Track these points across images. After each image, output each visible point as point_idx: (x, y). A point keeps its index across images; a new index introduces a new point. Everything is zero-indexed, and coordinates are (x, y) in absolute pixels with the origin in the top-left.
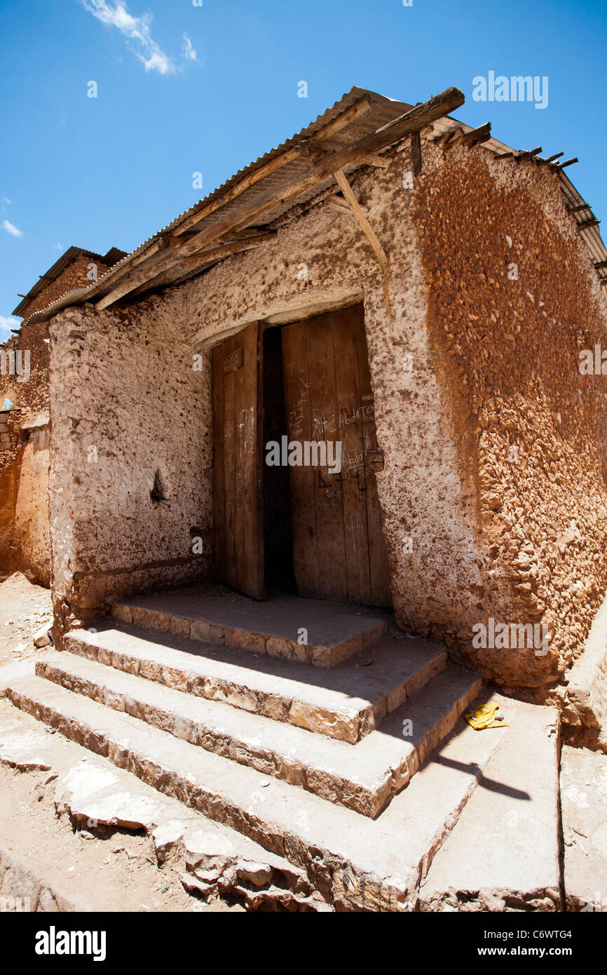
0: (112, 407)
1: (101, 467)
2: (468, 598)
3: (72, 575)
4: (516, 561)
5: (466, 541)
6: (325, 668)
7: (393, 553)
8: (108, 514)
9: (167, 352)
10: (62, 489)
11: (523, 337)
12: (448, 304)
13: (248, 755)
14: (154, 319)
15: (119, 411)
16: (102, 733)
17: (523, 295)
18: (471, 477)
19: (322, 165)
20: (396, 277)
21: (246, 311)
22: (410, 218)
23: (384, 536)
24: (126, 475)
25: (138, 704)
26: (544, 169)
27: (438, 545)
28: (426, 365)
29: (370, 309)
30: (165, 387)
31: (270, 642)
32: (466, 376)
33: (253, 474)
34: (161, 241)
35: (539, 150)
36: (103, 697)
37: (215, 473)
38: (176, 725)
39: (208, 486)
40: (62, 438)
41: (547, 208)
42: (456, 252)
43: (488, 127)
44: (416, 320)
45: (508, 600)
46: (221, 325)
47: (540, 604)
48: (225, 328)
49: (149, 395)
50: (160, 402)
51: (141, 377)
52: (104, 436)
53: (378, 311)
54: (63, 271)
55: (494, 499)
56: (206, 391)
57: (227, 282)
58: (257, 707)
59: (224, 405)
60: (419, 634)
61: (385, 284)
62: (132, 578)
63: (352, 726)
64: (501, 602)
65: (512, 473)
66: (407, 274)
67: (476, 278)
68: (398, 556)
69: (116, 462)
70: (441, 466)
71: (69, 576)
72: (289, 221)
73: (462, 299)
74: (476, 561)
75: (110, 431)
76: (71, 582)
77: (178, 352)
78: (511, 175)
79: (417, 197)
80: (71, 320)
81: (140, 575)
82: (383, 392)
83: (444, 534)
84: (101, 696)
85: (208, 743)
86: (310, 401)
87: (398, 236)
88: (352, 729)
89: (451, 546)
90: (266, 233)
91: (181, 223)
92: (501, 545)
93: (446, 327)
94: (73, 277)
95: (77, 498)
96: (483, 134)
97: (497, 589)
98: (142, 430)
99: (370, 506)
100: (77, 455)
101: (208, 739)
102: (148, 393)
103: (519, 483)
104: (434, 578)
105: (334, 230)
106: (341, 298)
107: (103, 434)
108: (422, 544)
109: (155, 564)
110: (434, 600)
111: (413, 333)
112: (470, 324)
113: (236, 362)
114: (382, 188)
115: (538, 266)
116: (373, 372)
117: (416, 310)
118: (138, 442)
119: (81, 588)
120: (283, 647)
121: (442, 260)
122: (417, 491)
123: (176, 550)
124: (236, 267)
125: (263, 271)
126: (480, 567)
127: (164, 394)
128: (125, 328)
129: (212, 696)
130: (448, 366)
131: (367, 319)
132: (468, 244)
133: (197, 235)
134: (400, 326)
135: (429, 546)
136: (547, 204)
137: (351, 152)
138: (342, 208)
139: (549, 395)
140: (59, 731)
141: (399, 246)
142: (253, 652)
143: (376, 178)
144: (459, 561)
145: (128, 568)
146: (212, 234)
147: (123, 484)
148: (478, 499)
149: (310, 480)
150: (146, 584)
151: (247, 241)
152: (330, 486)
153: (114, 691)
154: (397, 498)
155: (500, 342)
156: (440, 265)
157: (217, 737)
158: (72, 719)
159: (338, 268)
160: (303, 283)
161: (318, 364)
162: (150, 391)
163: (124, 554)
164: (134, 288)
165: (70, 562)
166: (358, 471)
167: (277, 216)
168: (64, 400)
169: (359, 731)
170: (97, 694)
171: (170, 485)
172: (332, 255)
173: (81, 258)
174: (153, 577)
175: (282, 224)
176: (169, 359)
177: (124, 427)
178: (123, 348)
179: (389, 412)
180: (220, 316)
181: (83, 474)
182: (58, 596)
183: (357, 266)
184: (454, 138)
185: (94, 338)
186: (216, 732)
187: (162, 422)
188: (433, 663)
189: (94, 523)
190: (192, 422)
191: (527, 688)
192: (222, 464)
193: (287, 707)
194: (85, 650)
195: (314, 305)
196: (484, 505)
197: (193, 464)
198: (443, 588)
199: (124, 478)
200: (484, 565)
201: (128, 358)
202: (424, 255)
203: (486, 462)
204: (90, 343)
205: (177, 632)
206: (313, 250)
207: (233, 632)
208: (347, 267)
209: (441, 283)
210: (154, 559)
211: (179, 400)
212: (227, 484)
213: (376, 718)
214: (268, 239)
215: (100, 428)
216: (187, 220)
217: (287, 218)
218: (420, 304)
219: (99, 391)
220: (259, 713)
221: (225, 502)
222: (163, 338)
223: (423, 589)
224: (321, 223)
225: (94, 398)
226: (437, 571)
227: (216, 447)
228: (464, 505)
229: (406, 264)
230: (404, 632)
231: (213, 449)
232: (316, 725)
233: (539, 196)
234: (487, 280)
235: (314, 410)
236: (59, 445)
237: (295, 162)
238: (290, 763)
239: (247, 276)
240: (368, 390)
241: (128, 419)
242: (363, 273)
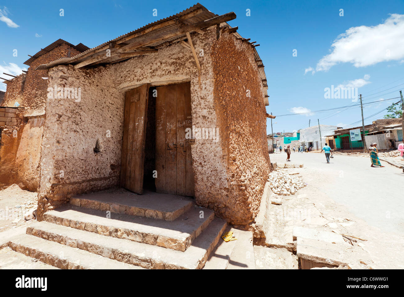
0: (79, 111)
1: (71, 137)
2: (223, 192)
3: (51, 185)
4: (240, 179)
5: (223, 172)
6: (170, 221)
7: (196, 175)
8: (72, 158)
9: (106, 91)
10: (49, 146)
11: (242, 101)
12: (221, 87)
13: (139, 261)
14: (101, 76)
15: (82, 113)
16: (65, 259)
17: (242, 87)
18: (226, 148)
19: (183, 29)
20: (204, 74)
21: (142, 79)
22: (210, 54)
23: (193, 169)
24: (82, 141)
25: (84, 243)
26: (250, 46)
27: (213, 173)
28: (212, 107)
29: (193, 84)
30: (104, 105)
31: (147, 212)
32: (226, 113)
33: (141, 143)
34: (111, 44)
35: (249, 39)
36: (65, 242)
37: (123, 142)
38: (104, 251)
39: (120, 147)
40: (52, 122)
41: (250, 59)
42: (224, 69)
43: (237, 28)
44: (210, 91)
45: (237, 193)
46: (131, 83)
47: (248, 194)
48: (133, 84)
49: (96, 107)
50: (101, 111)
51: (93, 100)
52: (73, 123)
53: (196, 86)
54: (54, 48)
55: (234, 157)
56: (122, 109)
57: (135, 66)
58: (142, 240)
59: (130, 114)
60: (204, 206)
61: (199, 76)
62: (81, 186)
63: (183, 244)
64: (235, 194)
65: (239, 148)
66: (208, 74)
67: (229, 79)
68: (198, 177)
69: (78, 135)
70: (216, 144)
71: (49, 185)
72: (163, 47)
73: (226, 85)
74: (226, 179)
75: (77, 121)
76: (50, 188)
77: (111, 91)
78: (240, 46)
79: (213, 47)
80: (61, 71)
81: (85, 185)
82: (196, 116)
83: (216, 169)
84: (64, 241)
85: (120, 258)
86: (166, 117)
87: (205, 60)
88: (183, 246)
89: (218, 173)
90: (153, 50)
91: (120, 39)
92: (235, 173)
93: (220, 95)
94: (59, 52)
95: (57, 150)
96: (234, 30)
97: (233, 189)
98: (92, 122)
99: (187, 158)
100: (59, 130)
101: (120, 256)
102: (96, 106)
103: (241, 152)
104: (211, 185)
105: (181, 54)
106: (182, 79)
107: (73, 122)
108: (207, 172)
109: (93, 180)
110: (210, 193)
111: (208, 96)
112: (227, 94)
113: (137, 99)
114: (200, 42)
115: (247, 78)
116: (193, 108)
117: (210, 87)
118: (89, 127)
119: (55, 191)
120: (153, 214)
121: (219, 71)
122: (207, 153)
123: (103, 174)
124: (140, 61)
125: (151, 64)
126: (228, 181)
127: (103, 108)
128: (87, 78)
129: (121, 237)
130: (220, 109)
131: (191, 88)
132: (227, 67)
133: (127, 45)
134: (204, 92)
135: (210, 173)
136: (250, 58)
137: (194, 26)
138: (186, 46)
139: (249, 122)
140: (40, 260)
141: (205, 64)
142: (139, 216)
143: (199, 38)
144: (220, 179)
145: (80, 182)
146: (134, 46)
147: (81, 145)
148: (228, 156)
149: (164, 147)
150: (88, 189)
151: (146, 52)
152: (172, 149)
153: (72, 238)
154: (199, 155)
155: (236, 102)
156: (219, 73)
157: (124, 255)
158: (48, 254)
159: (181, 68)
160: (167, 72)
161: (170, 103)
162: (97, 106)
163: (79, 175)
164: (95, 62)
165: (50, 179)
166: (183, 144)
167: (159, 44)
168: (54, 105)
169: (186, 246)
170: (62, 240)
171: (103, 146)
172: (180, 63)
173: (64, 44)
174: (91, 186)
175: (161, 48)
176: (106, 94)
177: (83, 120)
178: (86, 86)
179: (197, 123)
180: (131, 79)
181: (61, 139)
182: (41, 195)
183: (189, 68)
184: (226, 29)
185: (72, 80)
186: (124, 253)
187: (101, 119)
188: (210, 217)
189: (65, 161)
190: (115, 121)
191: (242, 225)
192: (127, 138)
193: (156, 238)
194: (55, 220)
195: (171, 81)
196: (230, 159)
197: (114, 138)
198: (214, 188)
199: (82, 142)
200: (229, 180)
201: (88, 91)
202: (214, 68)
203: (231, 143)
204: (70, 82)
205: (103, 209)
206: (172, 60)
207: (130, 208)
208: (185, 68)
209: (219, 79)
210: (93, 177)
211: (110, 111)
212: (129, 146)
213: (192, 240)
214: (154, 52)
215: (72, 119)
216: (124, 39)
217: (163, 46)
218: (211, 85)
219: (73, 103)
220: (143, 242)
221: (127, 154)
222: (105, 85)
223: (207, 189)
224: (176, 50)
225: (70, 106)
226: (212, 182)
227: (125, 132)
228: (223, 158)
229: (207, 70)
230: (199, 206)
231: (123, 132)
232: (168, 245)
233: (248, 54)
234: (232, 80)
235: (167, 120)
236: (49, 125)
237: (171, 25)
238: (158, 262)
239: (144, 65)
240: (190, 114)
241: (86, 117)
242: (191, 71)
